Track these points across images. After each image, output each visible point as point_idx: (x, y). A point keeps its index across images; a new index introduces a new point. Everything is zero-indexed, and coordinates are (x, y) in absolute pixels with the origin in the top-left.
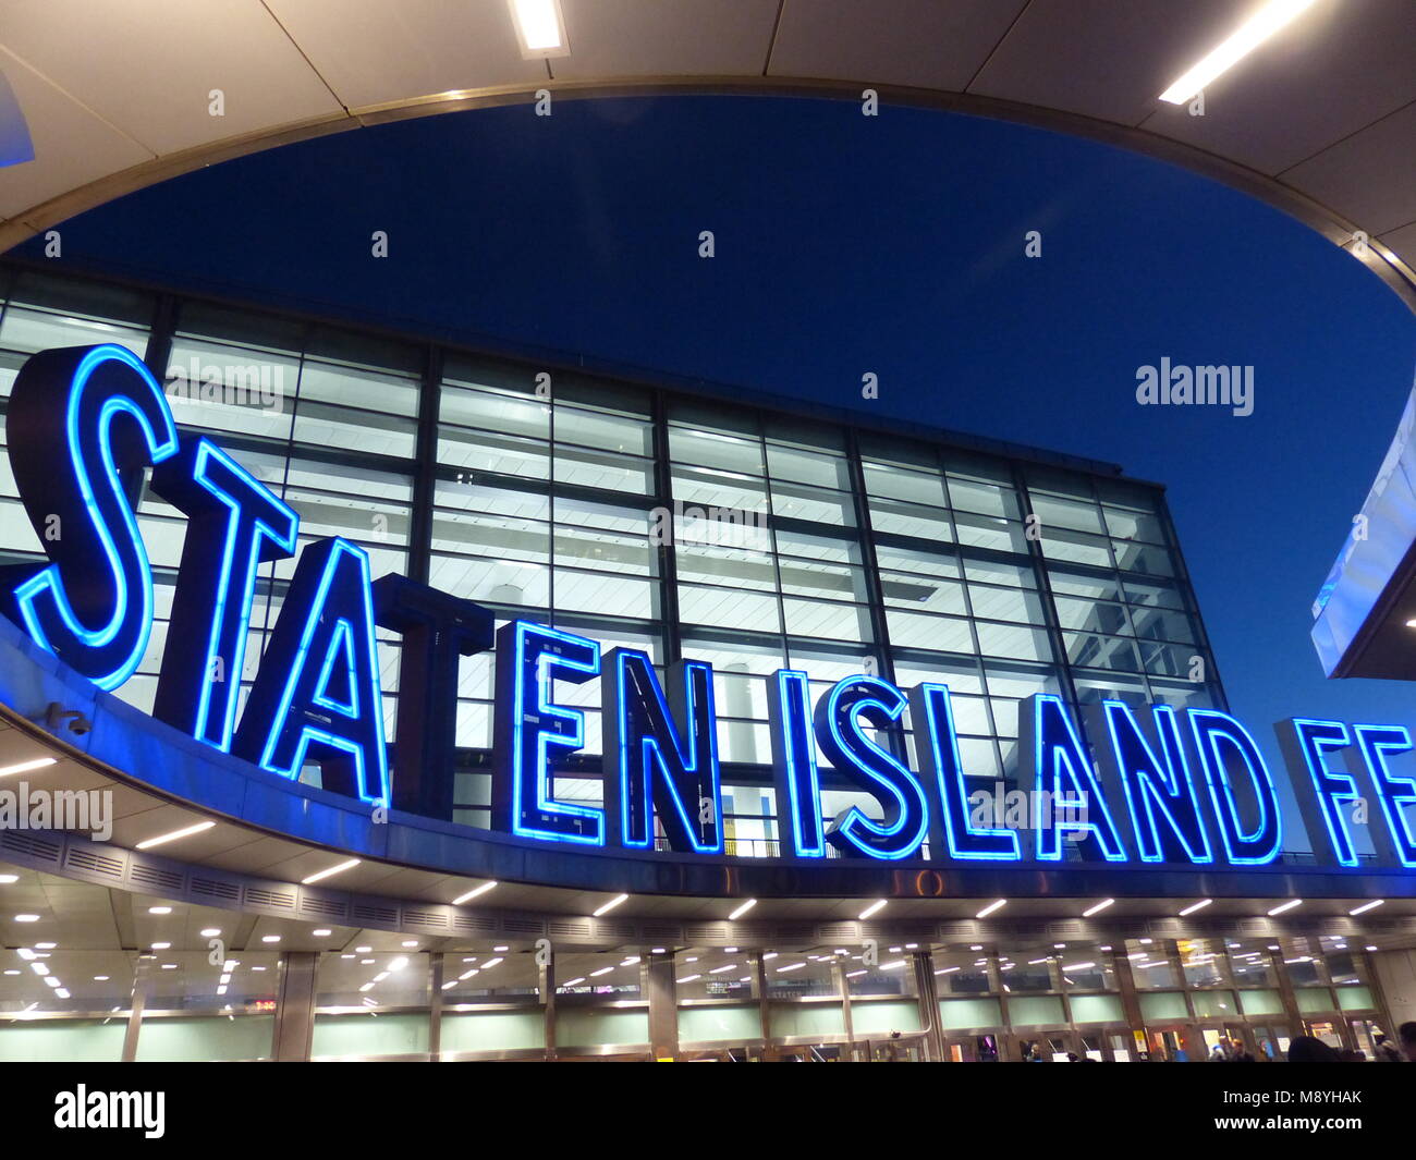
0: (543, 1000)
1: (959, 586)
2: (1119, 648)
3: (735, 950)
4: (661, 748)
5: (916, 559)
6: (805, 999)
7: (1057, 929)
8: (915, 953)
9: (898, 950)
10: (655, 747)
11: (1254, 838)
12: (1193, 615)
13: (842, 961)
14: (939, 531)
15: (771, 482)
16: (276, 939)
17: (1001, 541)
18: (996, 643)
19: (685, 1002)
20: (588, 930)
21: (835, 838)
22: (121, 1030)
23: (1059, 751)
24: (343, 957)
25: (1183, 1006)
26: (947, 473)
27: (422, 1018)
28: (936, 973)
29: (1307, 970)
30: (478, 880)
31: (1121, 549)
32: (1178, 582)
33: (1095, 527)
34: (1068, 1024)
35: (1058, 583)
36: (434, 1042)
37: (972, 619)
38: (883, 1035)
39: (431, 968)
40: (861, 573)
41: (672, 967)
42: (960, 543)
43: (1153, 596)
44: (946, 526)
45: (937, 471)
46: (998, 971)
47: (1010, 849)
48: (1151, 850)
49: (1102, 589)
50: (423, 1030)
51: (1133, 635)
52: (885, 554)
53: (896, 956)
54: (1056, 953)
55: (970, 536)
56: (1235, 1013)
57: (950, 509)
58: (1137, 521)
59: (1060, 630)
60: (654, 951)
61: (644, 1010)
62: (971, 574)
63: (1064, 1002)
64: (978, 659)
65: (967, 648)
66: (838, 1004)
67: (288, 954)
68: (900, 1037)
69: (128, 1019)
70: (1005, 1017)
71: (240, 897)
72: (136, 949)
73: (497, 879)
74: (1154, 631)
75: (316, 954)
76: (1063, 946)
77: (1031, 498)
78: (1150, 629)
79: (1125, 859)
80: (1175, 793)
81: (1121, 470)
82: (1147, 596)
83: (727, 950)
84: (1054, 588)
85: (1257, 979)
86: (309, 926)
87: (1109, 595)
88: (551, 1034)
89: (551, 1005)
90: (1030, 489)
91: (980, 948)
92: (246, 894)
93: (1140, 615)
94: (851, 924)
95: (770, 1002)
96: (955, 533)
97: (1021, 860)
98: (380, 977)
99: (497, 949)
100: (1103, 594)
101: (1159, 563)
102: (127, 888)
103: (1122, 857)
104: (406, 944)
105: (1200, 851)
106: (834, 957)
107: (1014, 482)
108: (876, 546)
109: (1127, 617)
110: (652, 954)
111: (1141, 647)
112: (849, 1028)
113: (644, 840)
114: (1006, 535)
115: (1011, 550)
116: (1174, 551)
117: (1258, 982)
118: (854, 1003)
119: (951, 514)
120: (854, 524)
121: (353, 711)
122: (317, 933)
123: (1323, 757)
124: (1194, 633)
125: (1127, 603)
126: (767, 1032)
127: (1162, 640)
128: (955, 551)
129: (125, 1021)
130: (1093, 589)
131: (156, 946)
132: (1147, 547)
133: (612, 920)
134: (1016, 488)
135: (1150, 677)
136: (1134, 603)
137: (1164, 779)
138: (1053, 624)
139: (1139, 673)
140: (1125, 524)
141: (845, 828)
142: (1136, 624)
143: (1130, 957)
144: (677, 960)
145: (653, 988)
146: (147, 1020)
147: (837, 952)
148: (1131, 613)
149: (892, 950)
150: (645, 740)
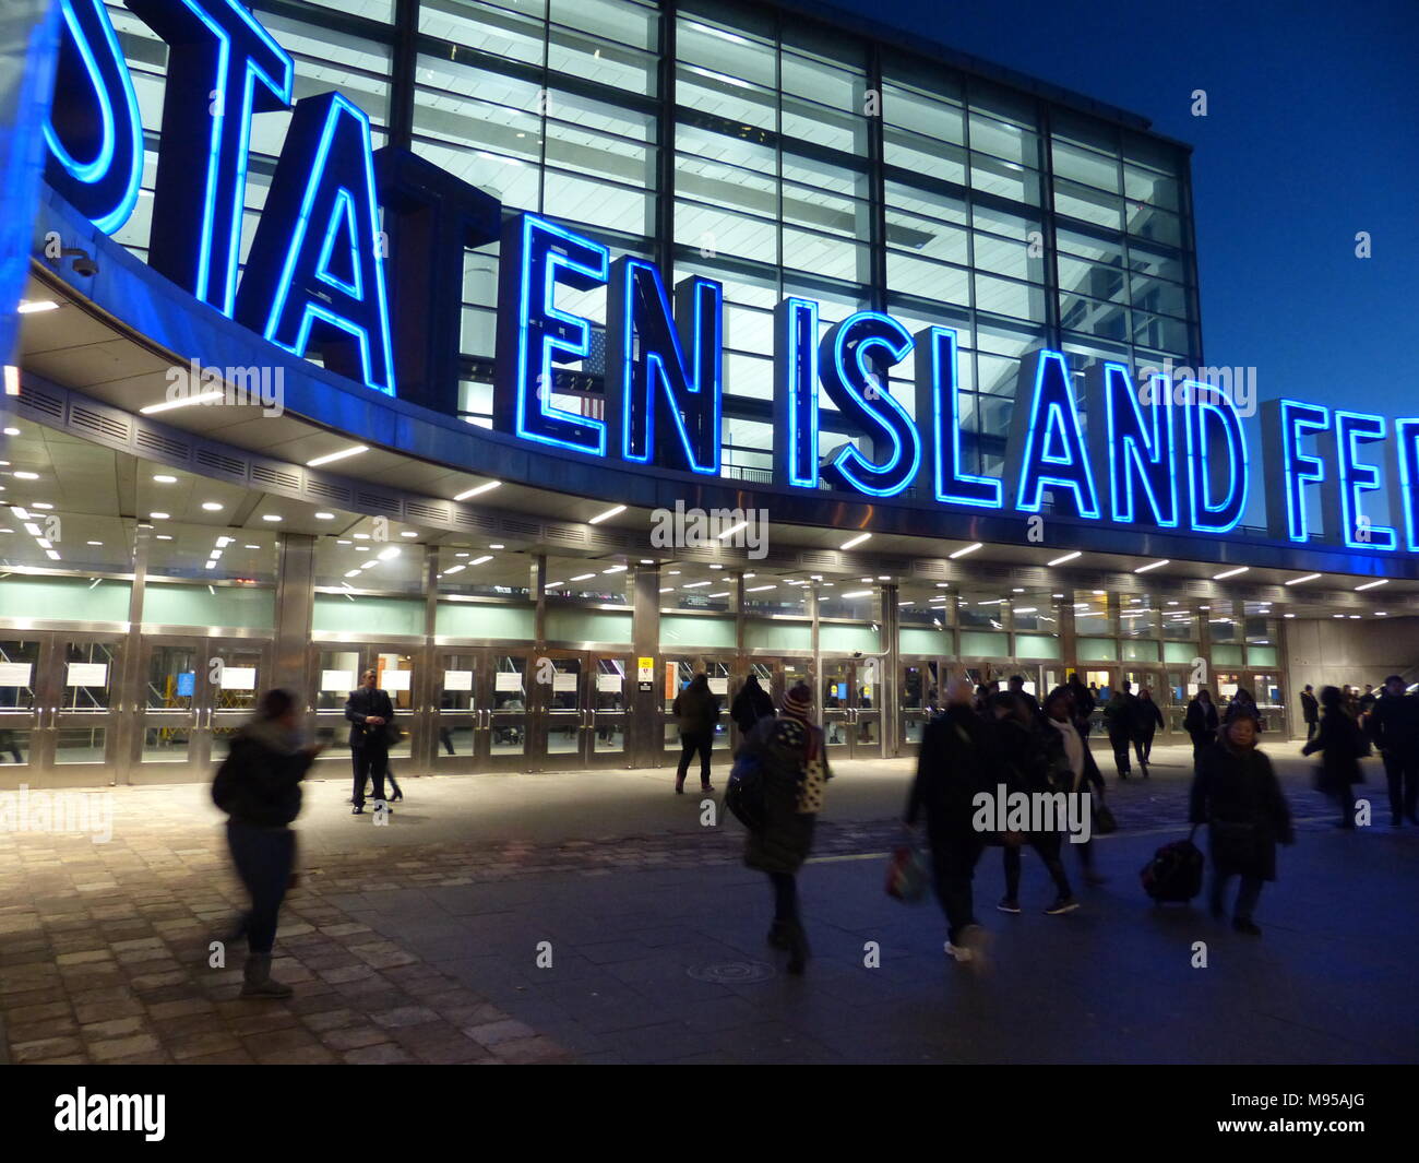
0: (534, 597)
1: (964, 234)
2: (1108, 315)
3: (720, 567)
4: (665, 366)
5: (921, 200)
6: (776, 617)
7: (1020, 575)
8: (884, 585)
9: (870, 580)
10: (660, 364)
11: (1219, 509)
12: (1190, 289)
13: (816, 586)
14: (951, 172)
15: (783, 97)
16: (277, 518)
17: (1014, 190)
18: (992, 297)
19: (666, 610)
20: (582, 536)
21: (829, 472)
22: (126, 592)
23: (1055, 408)
24: (339, 542)
25: (1114, 651)
26: (971, 108)
27: (418, 604)
28: (900, 604)
29: (1227, 630)
30: (482, 478)
31: (1132, 210)
32: (1183, 254)
33: (1113, 186)
34: (1010, 658)
35: (1065, 242)
36: (430, 627)
37: (972, 270)
38: (846, 654)
39: (426, 559)
40: (866, 209)
41: (657, 578)
42: (973, 186)
43: (1155, 265)
44: (961, 168)
45: (960, 104)
46: (957, 607)
47: (993, 497)
48: (1123, 511)
49: (1103, 252)
50: (419, 615)
51: (1127, 303)
52: (893, 191)
53: (866, 586)
54: (1010, 596)
55: (983, 181)
56: (1157, 661)
57: (967, 148)
58: (1155, 184)
59: (1057, 291)
60: (643, 561)
61: (629, 614)
62: (978, 222)
63: (1010, 639)
64: (972, 312)
65: (962, 299)
66: (808, 624)
67: (286, 535)
68: (861, 657)
69: (132, 581)
70: (956, 648)
71: (246, 473)
72: (134, 517)
73: (501, 479)
74: (1146, 302)
75: (313, 537)
76: (1022, 590)
77: (1053, 146)
78: (1143, 301)
79: (1098, 517)
80: (1156, 459)
81: (1150, 124)
82: (1149, 265)
83: (711, 567)
84: (1059, 248)
85: (1181, 633)
86: (311, 508)
87: (1109, 259)
88: (541, 628)
89: (541, 604)
90: (1053, 136)
91: (946, 585)
92: (252, 472)
93: (1138, 283)
94: (833, 554)
95: (747, 617)
96: (969, 176)
97: (1001, 509)
98: (369, 565)
99: (492, 547)
100: (1102, 257)
101: (1169, 231)
102: (133, 452)
103: (1096, 514)
104: (406, 534)
105: (1167, 516)
106: (808, 582)
107: (1038, 124)
108: (886, 181)
109: (1126, 283)
110: (640, 565)
111: (1133, 314)
112: (816, 645)
113: (644, 455)
114: (1020, 185)
115: (1022, 201)
116: (1186, 217)
117: (1181, 635)
118: (823, 624)
119: (968, 154)
120: (865, 153)
121: (356, 291)
122: (320, 515)
123: (1300, 439)
124: (1189, 309)
125: (1128, 270)
126: (741, 643)
127: (1152, 311)
128: (965, 195)
129: (129, 583)
130: (1093, 250)
131: (155, 515)
132: (1158, 212)
133: (606, 529)
134: (1039, 132)
135: (1136, 348)
136: (1136, 270)
137: (1148, 445)
138: (1052, 283)
139: (1125, 343)
140: (1143, 186)
141: (839, 463)
142: (1132, 291)
143: (1075, 606)
144: (662, 572)
145: (638, 595)
146: (150, 584)
147: (813, 577)
148: (1130, 279)
149: (864, 580)
150: (650, 356)
